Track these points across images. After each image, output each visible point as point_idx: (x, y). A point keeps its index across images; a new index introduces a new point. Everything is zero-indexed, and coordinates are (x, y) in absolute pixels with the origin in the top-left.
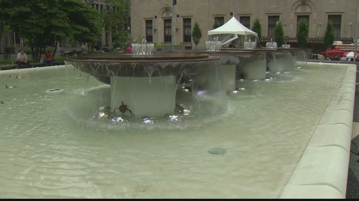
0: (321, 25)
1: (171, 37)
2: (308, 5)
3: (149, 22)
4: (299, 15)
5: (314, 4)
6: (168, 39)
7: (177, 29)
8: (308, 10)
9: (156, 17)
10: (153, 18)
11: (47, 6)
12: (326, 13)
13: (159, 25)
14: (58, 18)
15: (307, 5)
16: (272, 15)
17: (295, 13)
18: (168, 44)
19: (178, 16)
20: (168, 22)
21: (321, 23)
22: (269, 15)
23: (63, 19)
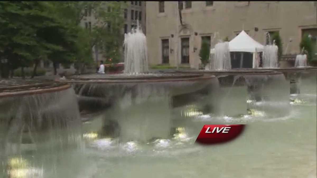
1: (188, 57)
3: (165, 41)
6: (185, 59)
7: (195, 49)
9: (172, 36)
10: (169, 37)
11: (7, 20)
13: (176, 44)
14: (22, 34)
18: (185, 66)
19: (196, 34)
20: (185, 40)
22: (303, 28)
23: (28, 35)
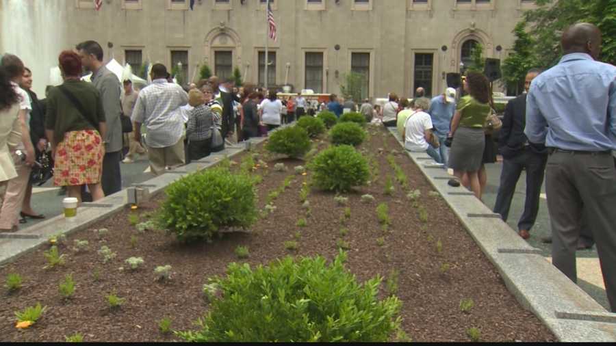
0: (248, 66)
2: (230, 36)
4: (217, 50)
5: (238, 35)
8: (230, 43)
12: (256, 48)
15: (227, 35)
16: (176, 49)
17: (212, 48)
21: (248, 63)
22: (173, 49)
